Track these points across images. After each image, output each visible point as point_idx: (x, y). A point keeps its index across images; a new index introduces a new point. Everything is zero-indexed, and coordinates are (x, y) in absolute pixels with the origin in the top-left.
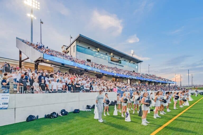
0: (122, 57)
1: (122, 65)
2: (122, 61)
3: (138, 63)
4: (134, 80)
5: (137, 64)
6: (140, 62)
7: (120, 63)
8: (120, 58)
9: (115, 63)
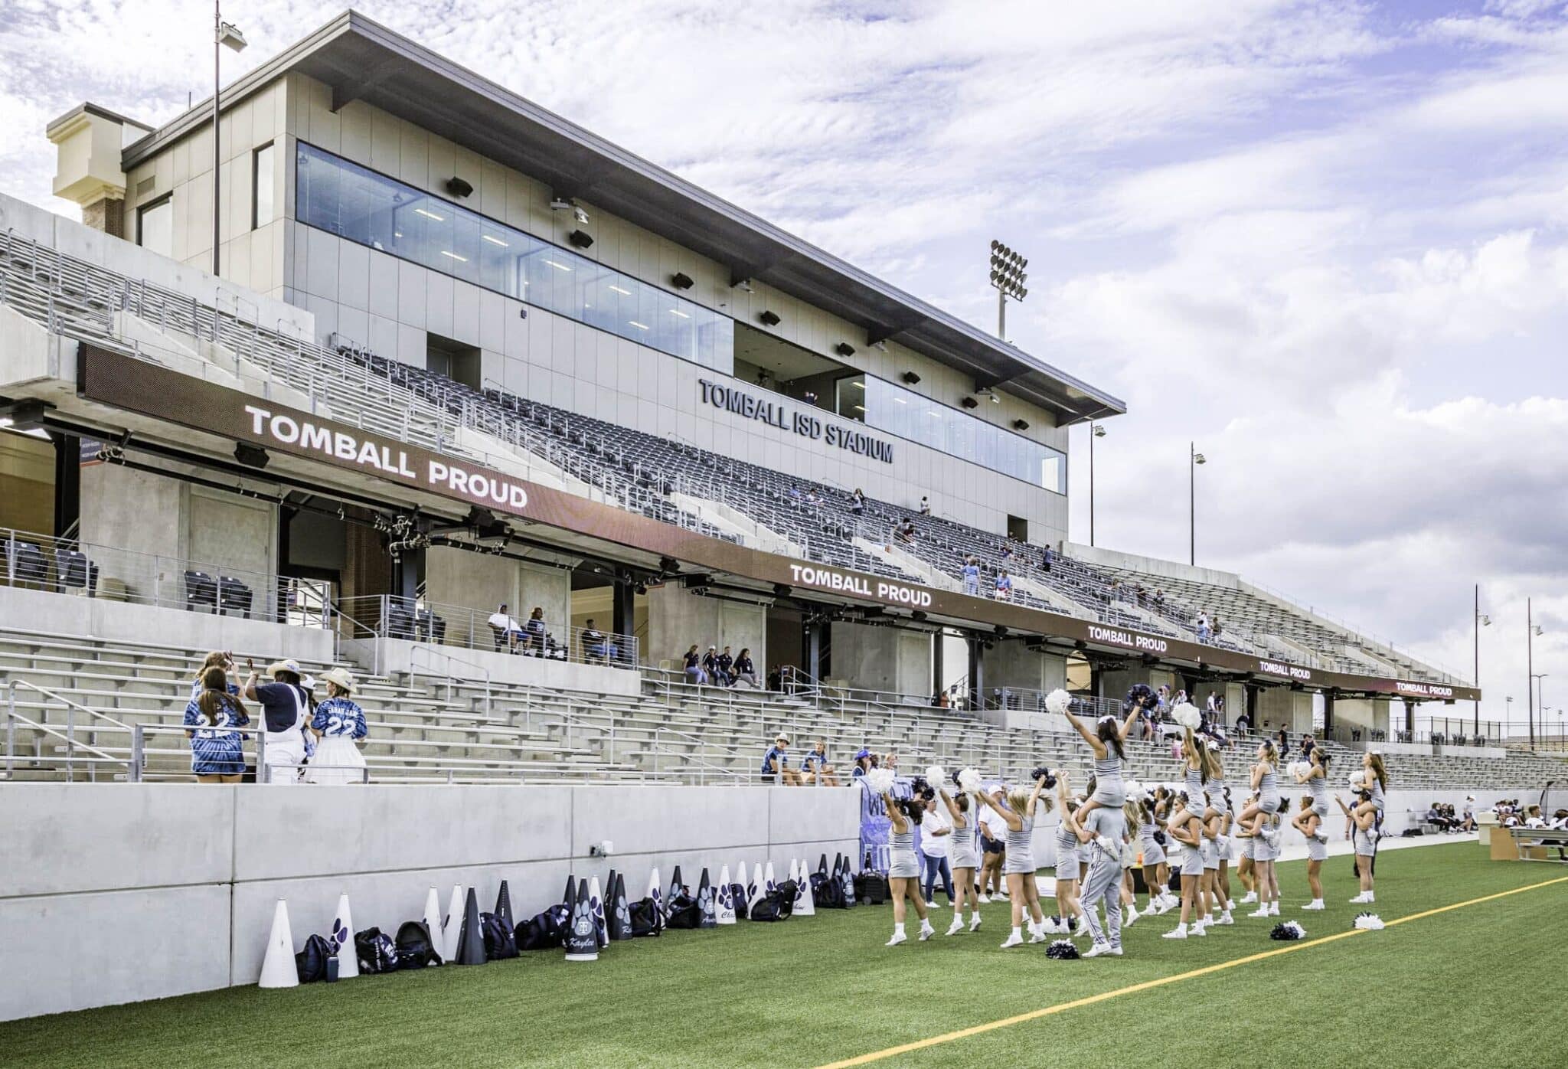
0: (874, 335)
1: (875, 436)
2: (871, 387)
3: (1061, 419)
4: (1022, 649)
5: (1050, 433)
6: (1093, 408)
7: (853, 409)
8: (844, 350)
9: (791, 406)
